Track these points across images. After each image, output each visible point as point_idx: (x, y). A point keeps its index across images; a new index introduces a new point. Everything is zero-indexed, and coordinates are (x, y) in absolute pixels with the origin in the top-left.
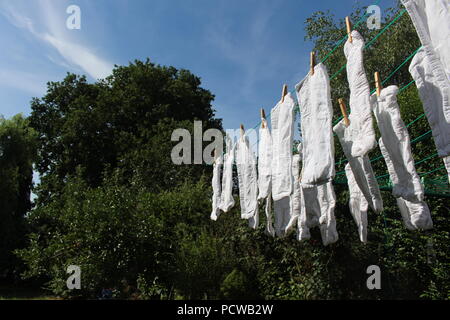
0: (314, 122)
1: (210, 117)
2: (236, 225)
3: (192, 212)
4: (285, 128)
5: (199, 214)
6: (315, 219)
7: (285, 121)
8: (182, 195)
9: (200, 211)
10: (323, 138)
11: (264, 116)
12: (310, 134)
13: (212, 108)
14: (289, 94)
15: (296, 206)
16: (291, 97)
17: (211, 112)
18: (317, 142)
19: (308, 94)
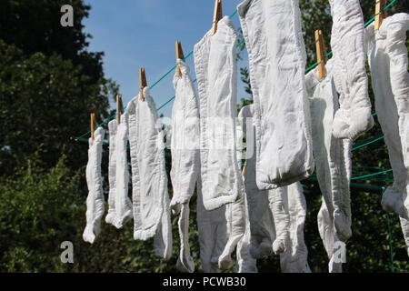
0: (273, 73)
1: (79, 47)
2: (124, 253)
3: (39, 225)
4: (221, 81)
5: (53, 231)
6: (265, 243)
7: (221, 69)
8: (21, 194)
9: (56, 226)
10: (292, 104)
11: (181, 56)
12: (266, 94)
13: (84, 31)
14: (225, 18)
15: (236, 220)
16: (230, 24)
17: (82, 37)
18: (281, 110)
19: (261, 22)
